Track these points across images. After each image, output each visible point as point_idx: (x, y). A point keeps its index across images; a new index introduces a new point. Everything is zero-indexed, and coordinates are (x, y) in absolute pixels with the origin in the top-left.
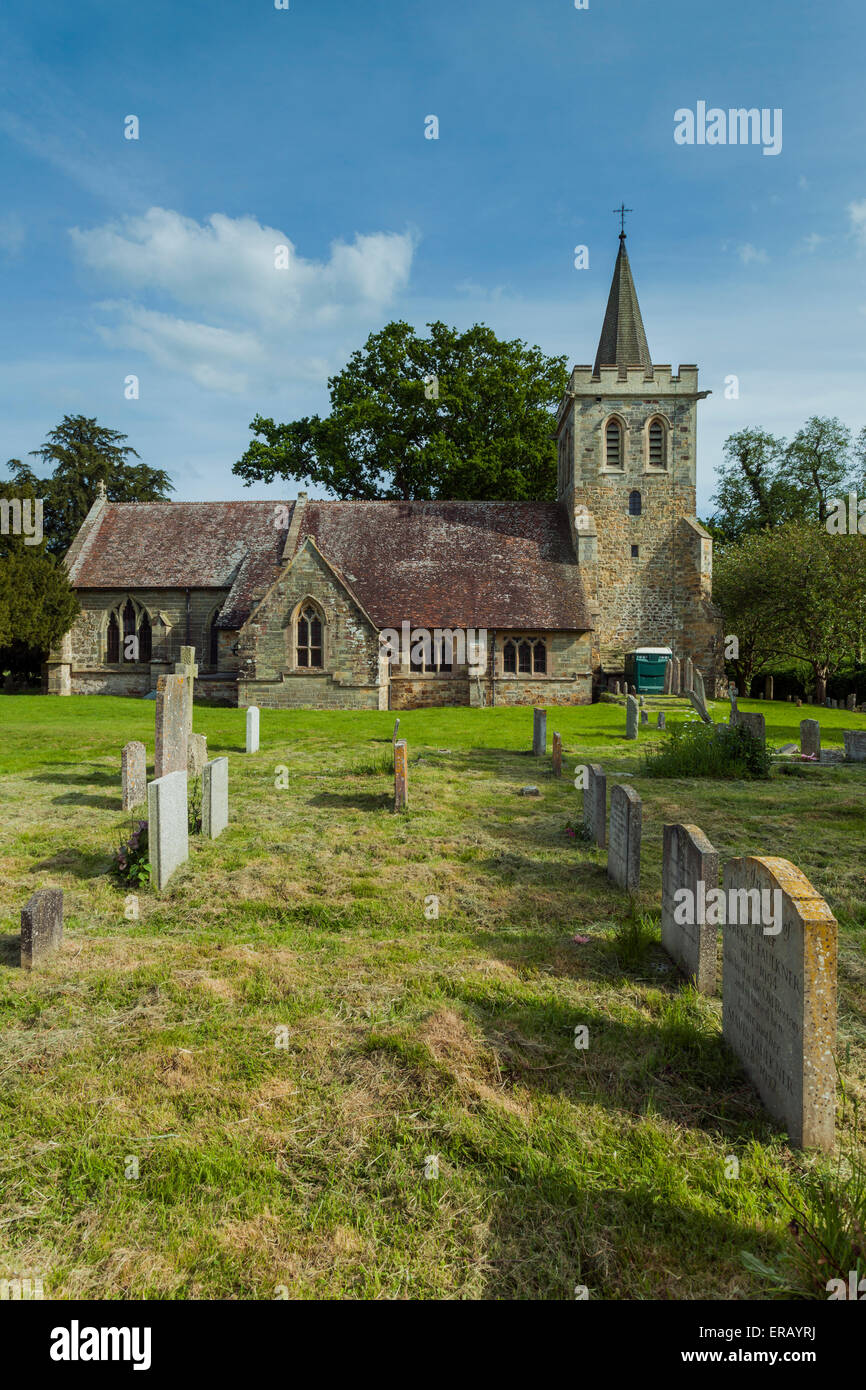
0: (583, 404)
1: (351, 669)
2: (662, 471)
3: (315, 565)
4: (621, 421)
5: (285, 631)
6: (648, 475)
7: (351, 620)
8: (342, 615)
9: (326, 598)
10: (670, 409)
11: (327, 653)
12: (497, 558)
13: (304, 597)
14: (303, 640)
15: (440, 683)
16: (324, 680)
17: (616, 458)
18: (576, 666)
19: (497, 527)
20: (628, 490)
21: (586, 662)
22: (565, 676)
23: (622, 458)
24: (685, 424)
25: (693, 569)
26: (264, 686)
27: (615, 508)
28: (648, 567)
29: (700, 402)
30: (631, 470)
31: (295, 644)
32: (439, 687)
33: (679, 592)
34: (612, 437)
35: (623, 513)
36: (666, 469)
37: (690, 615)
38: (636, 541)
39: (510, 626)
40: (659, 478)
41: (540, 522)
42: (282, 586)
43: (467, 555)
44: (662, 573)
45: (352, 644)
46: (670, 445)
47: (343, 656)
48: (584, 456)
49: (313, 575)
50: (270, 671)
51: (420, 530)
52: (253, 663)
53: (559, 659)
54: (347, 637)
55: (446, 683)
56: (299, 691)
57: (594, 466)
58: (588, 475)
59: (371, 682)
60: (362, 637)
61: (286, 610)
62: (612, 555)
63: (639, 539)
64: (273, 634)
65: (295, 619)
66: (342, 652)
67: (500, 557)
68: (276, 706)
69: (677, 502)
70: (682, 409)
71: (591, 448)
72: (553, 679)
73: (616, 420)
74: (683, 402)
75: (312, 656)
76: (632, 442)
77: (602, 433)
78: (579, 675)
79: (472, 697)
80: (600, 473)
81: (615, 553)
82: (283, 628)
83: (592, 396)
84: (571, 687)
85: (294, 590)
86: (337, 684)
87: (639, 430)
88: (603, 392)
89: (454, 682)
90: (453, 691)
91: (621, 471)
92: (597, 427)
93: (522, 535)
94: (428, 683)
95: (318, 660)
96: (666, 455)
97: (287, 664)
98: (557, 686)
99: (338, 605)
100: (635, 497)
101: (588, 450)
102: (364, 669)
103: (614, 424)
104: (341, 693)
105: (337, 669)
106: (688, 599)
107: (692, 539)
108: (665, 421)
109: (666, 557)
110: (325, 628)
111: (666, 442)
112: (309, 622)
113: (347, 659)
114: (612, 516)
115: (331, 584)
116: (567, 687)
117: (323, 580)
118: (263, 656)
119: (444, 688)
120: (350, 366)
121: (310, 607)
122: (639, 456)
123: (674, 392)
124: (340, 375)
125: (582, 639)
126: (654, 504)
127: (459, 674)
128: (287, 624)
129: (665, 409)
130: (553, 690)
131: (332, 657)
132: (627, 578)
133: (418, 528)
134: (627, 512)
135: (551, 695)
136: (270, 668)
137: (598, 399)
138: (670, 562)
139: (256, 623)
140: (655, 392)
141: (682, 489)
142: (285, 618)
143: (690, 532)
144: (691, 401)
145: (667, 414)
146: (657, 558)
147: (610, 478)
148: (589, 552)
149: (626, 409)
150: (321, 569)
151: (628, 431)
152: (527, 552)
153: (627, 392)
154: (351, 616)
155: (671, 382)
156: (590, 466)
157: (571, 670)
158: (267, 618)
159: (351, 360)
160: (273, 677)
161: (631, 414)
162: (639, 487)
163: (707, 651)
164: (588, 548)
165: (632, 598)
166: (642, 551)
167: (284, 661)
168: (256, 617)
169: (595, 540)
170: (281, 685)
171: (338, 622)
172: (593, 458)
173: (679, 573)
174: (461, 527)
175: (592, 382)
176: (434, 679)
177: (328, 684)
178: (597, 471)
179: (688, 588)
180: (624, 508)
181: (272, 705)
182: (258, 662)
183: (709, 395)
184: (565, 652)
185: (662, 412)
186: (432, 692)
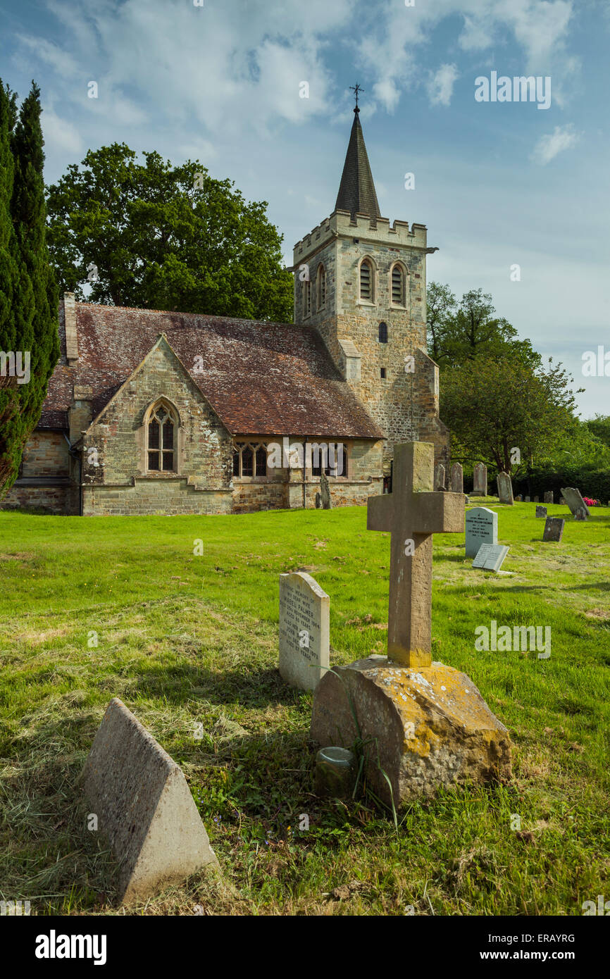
0: (344, 244)
1: (206, 472)
2: (402, 308)
3: (169, 365)
4: (373, 263)
5: (137, 432)
6: (392, 310)
7: (205, 423)
8: (196, 417)
9: (180, 399)
10: (408, 258)
11: (180, 457)
12: (276, 372)
13: (158, 397)
14: (154, 442)
15: (257, 487)
16: (178, 484)
17: (368, 292)
18: (371, 470)
19: (266, 343)
20: (378, 321)
21: (378, 467)
22: (362, 479)
23: (373, 293)
24: (418, 272)
25: (428, 391)
26: (113, 492)
27: (368, 335)
28: (393, 387)
29: (428, 255)
30: (380, 305)
31: (147, 449)
32: (256, 490)
33: (416, 409)
34: (364, 275)
35: (375, 340)
36: (405, 306)
37: (425, 429)
38: (384, 364)
39: (320, 434)
40: (401, 314)
41: (301, 342)
42: (133, 385)
43: (249, 367)
44: (403, 393)
45: (206, 447)
46: (408, 287)
47: (197, 459)
48: (344, 288)
49: (166, 374)
50: (119, 475)
51: (198, 341)
52: (101, 466)
53: (358, 464)
54: (201, 440)
55: (262, 487)
56: (151, 496)
57: (352, 298)
58: (348, 305)
59: (225, 485)
60: (217, 441)
61: (138, 410)
62: (367, 376)
63: (386, 364)
64: (123, 435)
65: (147, 420)
66: (196, 455)
67: (279, 371)
68: (127, 513)
69: (413, 335)
70: (416, 260)
71: (350, 282)
72: (354, 482)
73: (368, 261)
74: (416, 253)
75: (163, 460)
76: (381, 281)
77: (358, 270)
78: (374, 478)
79: (291, 499)
80: (357, 304)
81: (369, 374)
82: (135, 429)
83: (351, 237)
84: (367, 489)
85: (147, 389)
86: (192, 489)
87: (386, 271)
88: (359, 236)
89: (269, 486)
90: (269, 494)
91: (372, 305)
92: (354, 265)
93: (289, 352)
94: (246, 487)
95: (170, 463)
96: (404, 295)
97: (138, 467)
98: (356, 488)
99: (192, 407)
100: (383, 327)
101: (347, 283)
102: (218, 473)
103: (367, 263)
104: (195, 498)
105: (191, 472)
106: (423, 415)
107: (426, 366)
108: (403, 267)
109: (406, 380)
110: (179, 430)
111: (404, 285)
112: (162, 423)
113: (201, 463)
114: (366, 342)
115: (185, 386)
116: (364, 489)
117: (177, 380)
118: (112, 459)
119: (261, 492)
120: (67, 178)
121: (164, 408)
122: (386, 293)
123: (412, 245)
124: (58, 185)
125: (375, 446)
126: (397, 335)
127: (274, 478)
128: (139, 424)
129: (404, 257)
130: (353, 492)
131: (186, 461)
132: (378, 395)
133: (195, 338)
134: (378, 339)
135: (352, 496)
136: (119, 472)
137: (356, 241)
138: (409, 383)
139: (105, 423)
140: (397, 242)
141: (416, 324)
142: (136, 419)
143: (424, 361)
144: (422, 254)
145: (405, 261)
146: (399, 380)
147: (364, 309)
148: (353, 372)
149: (375, 253)
150: (175, 370)
151: (377, 272)
152: (299, 368)
153: (376, 239)
154: (206, 419)
155: (409, 236)
156: (349, 297)
157: (367, 474)
158: (117, 418)
159: (67, 173)
160: (123, 482)
161: (380, 258)
162: (386, 320)
163: (440, 458)
164: (354, 368)
165: (381, 413)
166: (388, 374)
167: (135, 465)
168: (105, 416)
169: (359, 361)
170: (132, 490)
171: (192, 424)
172: (351, 290)
173: (415, 393)
174: (234, 341)
175: (350, 226)
176: (252, 483)
177: (181, 488)
178: (354, 302)
179: (423, 407)
180: (375, 336)
181: (122, 512)
182: (107, 466)
183: (436, 251)
184: (363, 458)
185: (402, 259)
186: (249, 496)
